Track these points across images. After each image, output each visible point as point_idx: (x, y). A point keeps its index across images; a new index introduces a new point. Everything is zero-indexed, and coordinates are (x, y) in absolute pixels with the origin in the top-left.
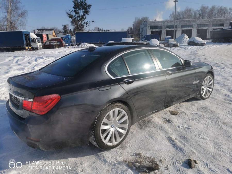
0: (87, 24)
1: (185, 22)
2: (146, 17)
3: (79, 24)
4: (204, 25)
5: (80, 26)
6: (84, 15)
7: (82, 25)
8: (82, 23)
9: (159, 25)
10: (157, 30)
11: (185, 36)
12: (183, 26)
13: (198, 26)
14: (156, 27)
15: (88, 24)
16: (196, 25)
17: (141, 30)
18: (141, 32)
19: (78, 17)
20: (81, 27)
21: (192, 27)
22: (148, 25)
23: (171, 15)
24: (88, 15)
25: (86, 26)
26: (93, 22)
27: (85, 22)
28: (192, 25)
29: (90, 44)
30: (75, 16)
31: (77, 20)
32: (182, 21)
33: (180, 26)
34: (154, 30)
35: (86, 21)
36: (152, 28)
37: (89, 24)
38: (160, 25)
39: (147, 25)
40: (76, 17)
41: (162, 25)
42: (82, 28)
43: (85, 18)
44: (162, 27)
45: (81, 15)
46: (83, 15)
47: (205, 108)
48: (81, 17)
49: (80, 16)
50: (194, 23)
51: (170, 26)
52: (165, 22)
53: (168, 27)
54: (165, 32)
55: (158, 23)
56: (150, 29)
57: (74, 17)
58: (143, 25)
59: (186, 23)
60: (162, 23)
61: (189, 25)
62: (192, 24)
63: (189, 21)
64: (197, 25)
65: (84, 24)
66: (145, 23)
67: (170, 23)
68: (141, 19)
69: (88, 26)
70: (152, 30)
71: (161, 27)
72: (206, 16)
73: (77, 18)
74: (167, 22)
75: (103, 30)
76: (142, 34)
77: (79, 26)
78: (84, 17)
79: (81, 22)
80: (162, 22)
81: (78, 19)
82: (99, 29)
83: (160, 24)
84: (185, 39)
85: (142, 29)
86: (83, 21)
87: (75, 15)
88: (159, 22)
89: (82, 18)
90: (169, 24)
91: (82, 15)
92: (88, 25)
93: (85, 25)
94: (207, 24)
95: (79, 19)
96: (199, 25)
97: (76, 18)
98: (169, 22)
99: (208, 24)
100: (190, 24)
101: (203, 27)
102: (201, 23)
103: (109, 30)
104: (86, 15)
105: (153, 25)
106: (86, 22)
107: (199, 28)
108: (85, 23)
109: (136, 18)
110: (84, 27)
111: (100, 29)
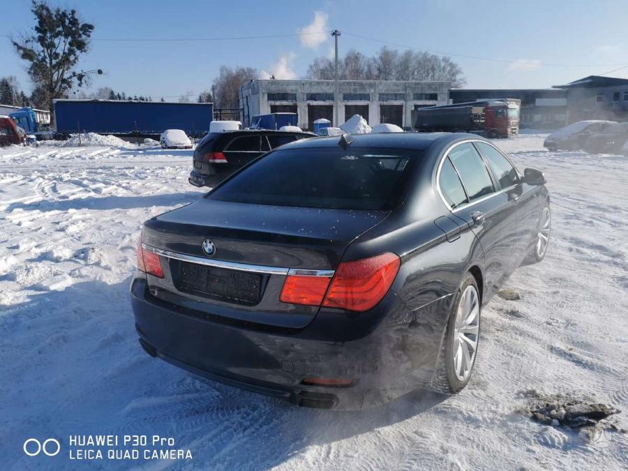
0: (80, 77)
1: (352, 87)
2: (248, 69)
3: (55, 77)
4: (396, 96)
5: (60, 83)
6: (71, 52)
7: (64, 81)
8: (66, 76)
9: (290, 92)
10: (285, 103)
11: (360, 120)
12: (347, 97)
13: (383, 97)
14: (284, 96)
15: (84, 78)
16: (378, 96)
17: (241, 100)
18: (241, 107)
19: (50, 56)
20: (61, 86)
21: (369, 100)
22: (262, 90)
23: (311, 67)
24: (84, 53)
25: (80, 85)
26: (100, 72)
27: (74, 73)
28: (368, 95)
29: (106, 135)
30: (42, 54)
31: (48, 65)
32: (344, 83)
33: (341, 96)
34: (278, 103)
35: (77, 69)
36: (271, 97)
37: (89, 78)
38: (292, 91)
39: (260, 88)
40: (45, 57)
41: (296, 90)
42: (65, 88)
43: (75, 62)
44: (297, 96)
45: (60, 51)
46: (66, 51)
47: (561, 279)
48: (60, 58)
49: (57, 55)
50: (372, 91)
51: (317, 94)
52: (304, 85)
53: (312, 97)
54: (307, 109)
55: (288, 85)
56: (269, 99)
57: (40, 58)
58: (248, 89)
59: (355, 90)
60: (298, 87)
61: (360, 95)
62: (368, 92)
63: (361, 85)
64: (380, 94)
65: (71, 77)
66: (253, 85)
67: (316, 87)
68: (234, 72)
69: (84, 85)
70: (273, 103)
71: (294, 97)
72: (394, 74)
73: (48, 60)
74: (308, 85)
75: (127, 97)
76: (246, 113)
77: (57, 82)
78: (72, 58)
79: (61, 71)
80: (296, 83)
81: (51, 63)
82: (112, 93)
83: (293, 87)
84: (363, 128)
85: (245, 99)
86: (67, 69)
87: (43, 51)
88: (288, 83)
89: (66, 61)
90: (314, 90)
91: (64, 53)
92: (83, 81)
93: (75, 81)
94: (401, 92)
95: (54, 62)
96: (383, 94)
97: (44, 59)
98: (315, 85)
99: (403, 94)
100: (364, 92)
101: (392, 99)
102: (387, 90)
103: (144, 96)
104: (78, 52)
105: (274, 89)
106: (78, 72)
107: (385, 103)
108: (74, 76)
109: (222, 69)
110: (70, 87)
111: (116, 94)
